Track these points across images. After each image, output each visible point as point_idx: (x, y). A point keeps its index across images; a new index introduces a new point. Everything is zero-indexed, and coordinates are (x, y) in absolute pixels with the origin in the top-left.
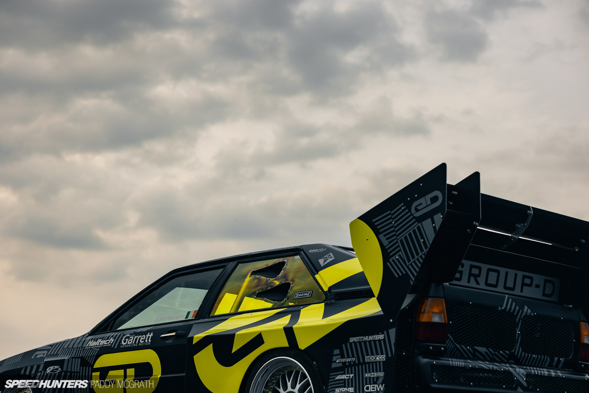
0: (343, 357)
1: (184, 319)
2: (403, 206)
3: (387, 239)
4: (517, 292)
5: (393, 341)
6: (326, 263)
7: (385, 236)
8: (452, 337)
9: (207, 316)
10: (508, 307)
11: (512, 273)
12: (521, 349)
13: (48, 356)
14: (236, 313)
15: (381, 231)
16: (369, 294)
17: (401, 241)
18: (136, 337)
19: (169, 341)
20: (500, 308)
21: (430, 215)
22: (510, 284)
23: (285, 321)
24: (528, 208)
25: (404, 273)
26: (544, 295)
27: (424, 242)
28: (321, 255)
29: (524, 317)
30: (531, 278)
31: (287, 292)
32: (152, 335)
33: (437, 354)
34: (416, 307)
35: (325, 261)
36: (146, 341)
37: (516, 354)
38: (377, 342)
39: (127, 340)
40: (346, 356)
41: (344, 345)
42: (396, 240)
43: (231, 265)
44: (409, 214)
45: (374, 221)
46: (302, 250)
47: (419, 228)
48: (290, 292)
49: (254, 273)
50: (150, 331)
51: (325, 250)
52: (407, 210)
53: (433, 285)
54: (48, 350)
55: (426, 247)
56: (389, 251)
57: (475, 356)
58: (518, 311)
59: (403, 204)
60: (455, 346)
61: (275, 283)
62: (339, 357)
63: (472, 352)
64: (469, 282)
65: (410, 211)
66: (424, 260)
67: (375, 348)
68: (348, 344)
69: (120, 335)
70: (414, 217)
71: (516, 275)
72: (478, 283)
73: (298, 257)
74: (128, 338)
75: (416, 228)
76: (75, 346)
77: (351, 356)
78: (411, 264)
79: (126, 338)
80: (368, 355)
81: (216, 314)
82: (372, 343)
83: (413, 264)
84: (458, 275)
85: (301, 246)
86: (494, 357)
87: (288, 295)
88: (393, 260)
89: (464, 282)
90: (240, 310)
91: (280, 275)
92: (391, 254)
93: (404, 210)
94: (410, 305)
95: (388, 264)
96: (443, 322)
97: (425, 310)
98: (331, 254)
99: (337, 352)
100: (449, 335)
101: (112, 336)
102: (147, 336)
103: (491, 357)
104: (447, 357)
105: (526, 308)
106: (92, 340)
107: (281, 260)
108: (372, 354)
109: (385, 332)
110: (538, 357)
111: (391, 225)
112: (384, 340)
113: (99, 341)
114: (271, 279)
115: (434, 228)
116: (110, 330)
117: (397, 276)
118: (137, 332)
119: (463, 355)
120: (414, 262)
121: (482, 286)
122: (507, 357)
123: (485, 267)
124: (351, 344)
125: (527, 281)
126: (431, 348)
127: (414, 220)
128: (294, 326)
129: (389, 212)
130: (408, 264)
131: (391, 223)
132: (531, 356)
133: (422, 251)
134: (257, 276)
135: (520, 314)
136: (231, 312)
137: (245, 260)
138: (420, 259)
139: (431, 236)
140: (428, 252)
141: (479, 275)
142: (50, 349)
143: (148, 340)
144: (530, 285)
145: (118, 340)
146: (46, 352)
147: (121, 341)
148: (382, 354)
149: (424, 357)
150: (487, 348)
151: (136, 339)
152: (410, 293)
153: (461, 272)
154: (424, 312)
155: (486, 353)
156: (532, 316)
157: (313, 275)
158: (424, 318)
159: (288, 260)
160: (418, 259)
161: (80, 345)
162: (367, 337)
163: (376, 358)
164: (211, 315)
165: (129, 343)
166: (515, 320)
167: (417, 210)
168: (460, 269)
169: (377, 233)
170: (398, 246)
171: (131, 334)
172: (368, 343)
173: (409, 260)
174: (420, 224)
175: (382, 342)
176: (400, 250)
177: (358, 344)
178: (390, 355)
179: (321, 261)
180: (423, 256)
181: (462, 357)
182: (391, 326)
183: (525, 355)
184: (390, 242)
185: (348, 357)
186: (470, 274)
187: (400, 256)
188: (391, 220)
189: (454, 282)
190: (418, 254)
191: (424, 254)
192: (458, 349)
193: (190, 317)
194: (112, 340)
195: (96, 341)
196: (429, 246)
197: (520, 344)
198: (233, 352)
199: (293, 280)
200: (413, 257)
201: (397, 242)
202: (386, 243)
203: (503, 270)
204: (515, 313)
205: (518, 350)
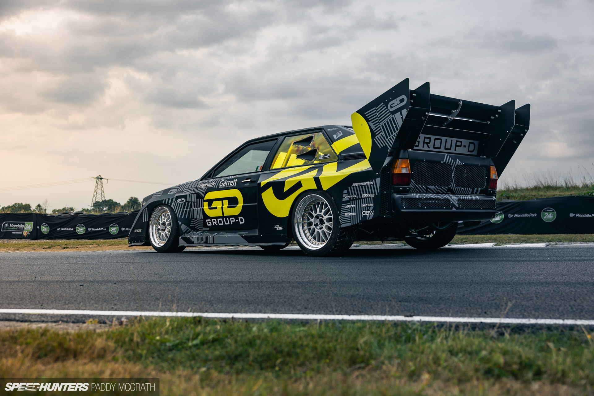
0: (349, 195)
1: (255, 171)
2: (383, 105)
3: (374, 125)
4: (452, 151)
5: (378, 186)
6: (338, 137)
7: (372, 123)
8: (414, 181)
9: (268, 169)
10: (447, 161)
11: (449, 139)
12: (455, 185)
13: (178, 192)
14: (285, 168)
15: (370, 120)
16: (363, 157)
17: (382, 126)
18: (227, 182)
19: (247, 185)
20: (442, 162)
21: (400, 110)
22: (448, 146)
23: (314, 173)
24: (459, 100)
25: (385, 145)
26: (469, 151)
27: (396, 127)
28: (335, 132)
29: (457, 166)
30: (461, 142)
31: (315, 155)
32: (237, 181)
33: (405, 192)
34: (392, 164)
35: (337, 136)
36: (234, 184)
37: (452, 188)
38: (369, 186)
39: (222, 183)
40: (351, 194)
41: (349, 188)
42: (379, 125)
43: (281, 138)
44: (387, 109)
45: (365, 113)
46: (323, 129)
47: (393, 118)
48: (317, 156)
49: (295, 143)
50: (235, 178)
51: (337, 129)
52: (386, 107)
53: (402, 151)
54: (178, 189)
55: (397, 130)
56: (375, 132)
57: (427, 191)
58: (453, 163)
59: (383, 103)
60: (416, 186)
61: (308, 149)
62: (347, 194)
63: (426, 189)
64: (423, 147)
65: (387, 108)
66: (397, 137)
67: (368, 189)
68: (352, 187)
69: (218, 180)
70: (390, 112)
71: (452, 140)
72: (429, 147)
73: (321, 133)
74: (223, 182)
75: (391, 118)
76: (193, 187)
77: (354, 194)
78: (388, 140)
79: (222, 182)
80: (364, 194)
81: (274, 168)
82: (366, 186)
83: (390, 140)
84: (417, 144)
85: (322, 127)
86: (439, 191)
87: (316, 157)
88: (378, 137)
89: (420, 147)
90: (287, 166)
91: (311, 144)
92: (376, 134)
93: (384, 107)
94: (389, 164)
95: (375, 139)
96: (408, 173)
97: (397, 166)
98: (340, 131)
99: (345, 192)
100: (412, 180)
101: (214, 181)
102: (234, 181)
103: (437, 191)
104: (411, 193)
105: (458, 160)
106: (202, 183)
107: (311, 135)
108: (366, 193)
109: (374, 180)
110: (465, 189)
111: (376, 116)
112: (373, 184)
113: (207, 184)
114: (305, 147)
115: (402, 118)
116: (212, 177)
117: (380, 147)
118: (228, 178)
119: (420, 191)
120: (390, 138)
121: (432, 149)
122: (446, 190)
123: (433, 137)
124: (353, 187)
125: (459, 144)
126: (401, 188)
127: (390, 113)
128: (320, 177)
129: (375, 108)
130: (386, 140)
131: (376, 115)
132: (461, 188)
133: (395, 132)
134: (297, 145)
135: (454, 165)
136: (282, 167)
137: (289, 135)
138: (394, 137)
139: (400, 123)
140: (399, 133)
141: (429, 143)
142: (178, 188)
143: (235, 183)
144: (460, 146)
145: (217, 183)
146: (176, 190)
147: (219, 184)
148: (372, 193)
149: (397, 194)
150: (434, 186)
151: (228, 183)
152: (388, 156)
153: (419, 142)
154: (396, 168)
155: (434, 189)
156: (461, 165)
157: (330, 144)
158: (397, 171)
159: (315, 135)
160: (392, 137)
161: (195, 186)
162: (363, 183)
163: (368, 195)
164: (271, 169)
165: (223, 185)
166: (451, 168)
167: (391, 107)
168: (418, 140)
169: (368, 121)
170: (381, 129)
171: (224, 180)
172: (363, 187)
173: (387, 138)
174: (393, 116)
175: (372, 186)
176: (382, 131)
177: (358, 187)
178: (377, 194)
179: (335, 136)
180: (396, 135)
181: (420, 192)
182: (377, 177)
183: (457, 188)
184: (375, 127)
185: (352, 195)
186: (424, 142)
187: (381, 135)
188: (376, 113)
189: (415, 148)
190: (392, 134)
191: (396, 134)
192: (417, 188)
193: (259, 170)
194: (214, 183)
195: (205, 184)
196: (399, 129)
197: (454, 182)
198: (284, 191)
199: (318, 148)
200: (390, 136)
201: (380, 127)
202: (373, 127)
203: (444, 139)
204: (451, 164)
205: (453, 186)
